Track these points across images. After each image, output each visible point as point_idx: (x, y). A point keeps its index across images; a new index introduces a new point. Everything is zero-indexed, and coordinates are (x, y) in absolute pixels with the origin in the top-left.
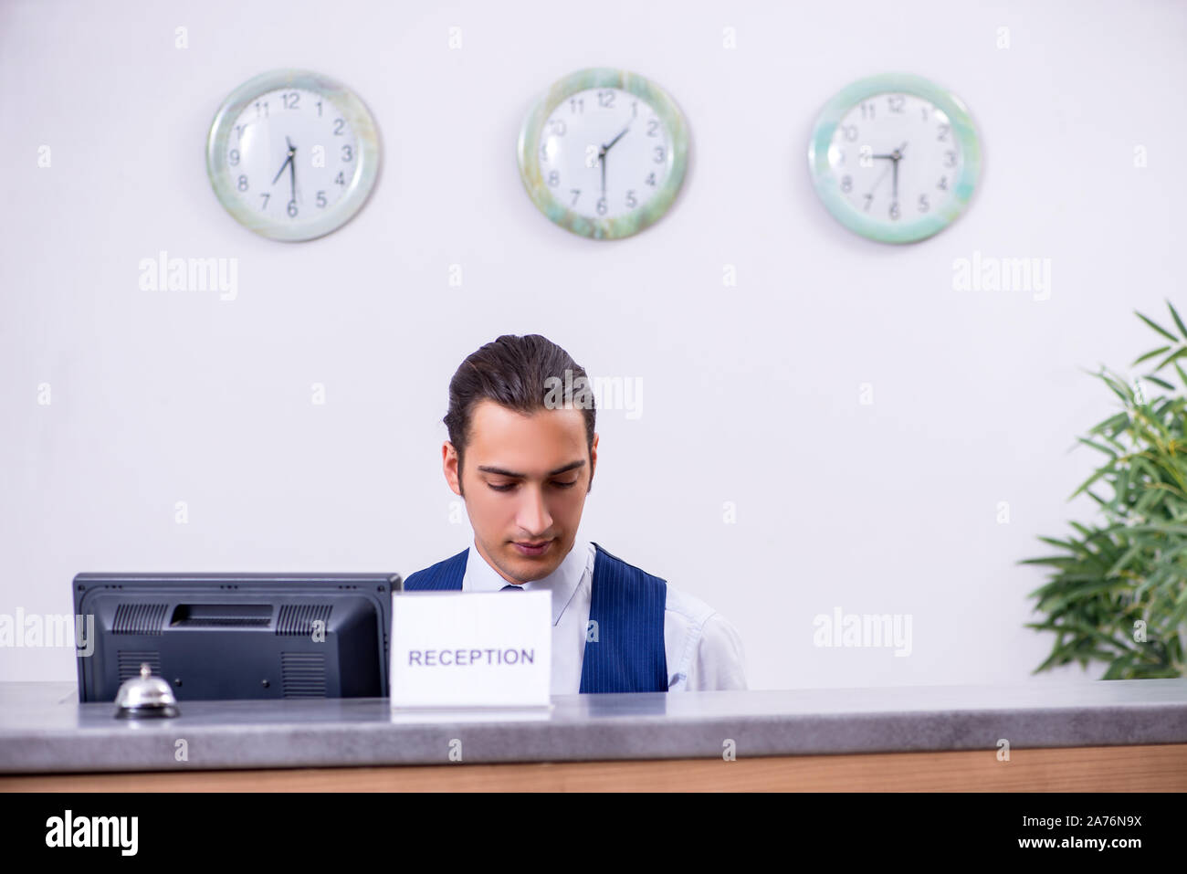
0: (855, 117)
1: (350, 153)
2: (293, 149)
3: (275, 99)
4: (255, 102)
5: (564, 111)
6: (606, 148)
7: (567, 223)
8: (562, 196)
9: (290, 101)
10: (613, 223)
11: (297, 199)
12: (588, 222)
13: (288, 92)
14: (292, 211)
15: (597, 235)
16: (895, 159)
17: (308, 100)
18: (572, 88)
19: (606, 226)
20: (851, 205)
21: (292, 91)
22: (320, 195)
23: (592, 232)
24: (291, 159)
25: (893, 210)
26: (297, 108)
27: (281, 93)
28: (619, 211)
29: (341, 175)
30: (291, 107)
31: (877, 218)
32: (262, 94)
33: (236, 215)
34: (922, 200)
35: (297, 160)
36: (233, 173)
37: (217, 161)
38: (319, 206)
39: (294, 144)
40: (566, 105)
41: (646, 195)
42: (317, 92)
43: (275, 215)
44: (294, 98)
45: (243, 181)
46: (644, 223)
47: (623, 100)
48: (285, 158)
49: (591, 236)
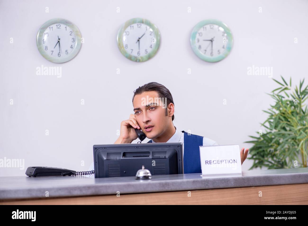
0: (201, 30)
1: (74, 40)
2: (59, 39)
3: (54, 26)
4: (49, 27)
5: (128, 29)
6: (139, 38)
7: (130, 58)
8: (129, 51)
9: (58, 27)
10: (142, 58)
11: (61, 52)
12: (136, 57)
13: (58, 24)
14: (59, 55)
15: (138, 61)
16: (212, 41)
17: (63, 26)
18: (131, 23)
19: (140, 58)
20: (201, 53)
21: (59, 24)
22: (66, 51)
23: (136, 60)
24: (59, 42)
25: (212, 54)
26: (60, 28)
27: (56, 25)
28: (143, 54)
29: (72, 46)
30: (59, 28)
31: (207, 56)
32: (51, 25)
33: (45, 56)
34: (219, 51)
35: (60, 42)
36: (44, 46)
37: (39, 42)
38: (66, 54)
39: (60, 38)
40: (129, 28)
41: (150, 50)
42: (65, 24)
43: (55, 56)
44: (59, 26)
45: (46, 48)
46: (149, 57)
47: (144, 26)
48: (57, 41)
49: (136, 61)
